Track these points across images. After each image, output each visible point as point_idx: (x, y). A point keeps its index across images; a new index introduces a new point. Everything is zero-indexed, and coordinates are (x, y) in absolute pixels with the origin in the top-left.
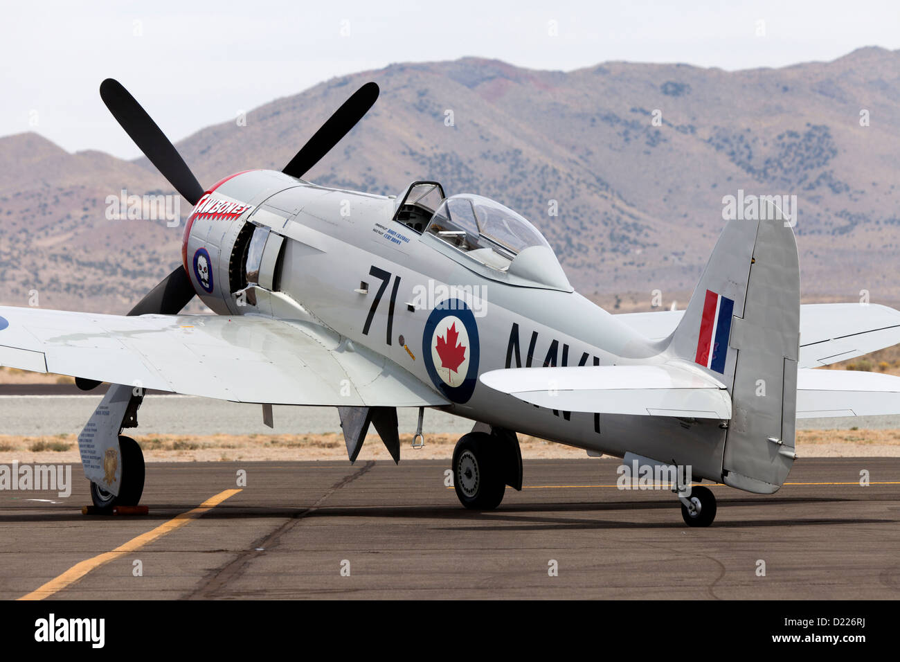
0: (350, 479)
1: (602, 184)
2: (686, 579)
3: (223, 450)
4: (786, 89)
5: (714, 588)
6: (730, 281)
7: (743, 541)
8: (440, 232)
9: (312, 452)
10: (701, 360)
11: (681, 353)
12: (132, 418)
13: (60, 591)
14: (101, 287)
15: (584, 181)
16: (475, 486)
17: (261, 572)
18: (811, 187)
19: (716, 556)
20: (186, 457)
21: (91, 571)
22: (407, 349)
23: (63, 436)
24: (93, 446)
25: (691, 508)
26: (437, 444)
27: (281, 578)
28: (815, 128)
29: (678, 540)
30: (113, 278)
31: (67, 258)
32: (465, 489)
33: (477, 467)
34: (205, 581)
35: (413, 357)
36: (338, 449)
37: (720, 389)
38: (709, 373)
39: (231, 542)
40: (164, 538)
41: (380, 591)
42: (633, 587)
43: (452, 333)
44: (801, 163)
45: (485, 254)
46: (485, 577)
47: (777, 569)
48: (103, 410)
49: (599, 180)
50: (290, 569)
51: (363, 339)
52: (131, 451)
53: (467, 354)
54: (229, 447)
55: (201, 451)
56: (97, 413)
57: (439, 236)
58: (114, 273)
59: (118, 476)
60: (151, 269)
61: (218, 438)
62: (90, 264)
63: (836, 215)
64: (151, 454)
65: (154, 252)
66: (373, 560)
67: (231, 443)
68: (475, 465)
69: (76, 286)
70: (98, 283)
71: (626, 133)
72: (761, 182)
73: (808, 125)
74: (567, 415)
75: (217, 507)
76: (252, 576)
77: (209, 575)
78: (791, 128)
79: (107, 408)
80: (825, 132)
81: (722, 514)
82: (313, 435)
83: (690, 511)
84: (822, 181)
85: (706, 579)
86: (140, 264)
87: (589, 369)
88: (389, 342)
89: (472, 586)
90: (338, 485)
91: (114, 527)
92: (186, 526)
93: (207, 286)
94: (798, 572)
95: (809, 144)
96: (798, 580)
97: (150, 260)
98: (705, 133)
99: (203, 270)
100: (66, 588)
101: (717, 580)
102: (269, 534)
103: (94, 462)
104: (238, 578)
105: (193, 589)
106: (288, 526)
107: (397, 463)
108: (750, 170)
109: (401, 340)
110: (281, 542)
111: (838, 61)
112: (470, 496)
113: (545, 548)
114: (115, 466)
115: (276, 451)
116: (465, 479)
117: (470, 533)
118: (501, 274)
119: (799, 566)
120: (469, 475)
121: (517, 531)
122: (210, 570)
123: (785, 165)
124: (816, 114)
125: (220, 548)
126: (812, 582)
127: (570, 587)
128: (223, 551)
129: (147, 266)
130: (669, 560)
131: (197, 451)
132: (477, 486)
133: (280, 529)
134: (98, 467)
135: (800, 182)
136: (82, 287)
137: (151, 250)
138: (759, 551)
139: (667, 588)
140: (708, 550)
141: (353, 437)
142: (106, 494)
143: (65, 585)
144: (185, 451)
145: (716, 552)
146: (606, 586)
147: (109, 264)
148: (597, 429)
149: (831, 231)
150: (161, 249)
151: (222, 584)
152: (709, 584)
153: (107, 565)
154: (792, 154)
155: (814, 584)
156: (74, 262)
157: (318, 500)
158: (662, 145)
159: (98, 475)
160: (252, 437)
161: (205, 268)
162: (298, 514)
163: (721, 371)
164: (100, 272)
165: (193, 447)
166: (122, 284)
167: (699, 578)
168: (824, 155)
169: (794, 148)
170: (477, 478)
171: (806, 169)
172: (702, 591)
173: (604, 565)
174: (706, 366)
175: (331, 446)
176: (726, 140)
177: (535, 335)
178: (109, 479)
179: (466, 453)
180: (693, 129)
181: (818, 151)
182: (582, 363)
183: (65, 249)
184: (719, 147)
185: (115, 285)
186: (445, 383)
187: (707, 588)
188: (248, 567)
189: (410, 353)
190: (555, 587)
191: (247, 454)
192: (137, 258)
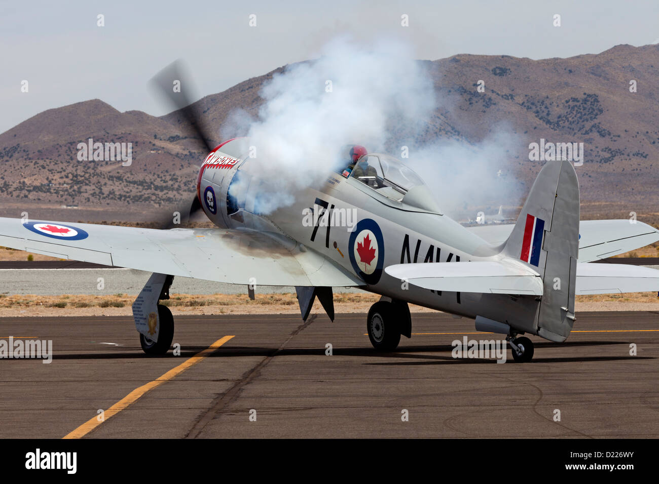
0: (302, 328)
1: (455, 132)
2: (518, 401)
3: (221, 307)
4: (570, 71)
5: (536, 407)
6: (542, 208)
7: (552, 373)
8: (359, 177)
9: (277, 308)
10: (524, 258)
11: (511, 254)
12: (166, 294)
13: (125, 409)
14: (141, 196)
15: (444, 130)
16: (382, 335)
17: (251, 395)
18: (587, 133)
19: (536, 384)
20: (198, 312)
21: (143, 395)
22: (339, 251)
23: (119, 296)
24: (141, 311)
25: (518, 350)
26: (355, 302)
27: (263, 400)
28: (589, 96)
29: (511, 372)
30: (149, 191)
31: (119, 178)
32: (376, 338)
33: (383, 322)
34: (215, 402)
35: (342, 255)
36: (293, 305)
37: (536, 276)
38: (529, 266)
39: (230, 373)
40: (188, 370)
41: (326, 409)
42: (485, 406)
43: (367, 241)
44: (580, 118)
45: (387, 191)
46: (391, 399)
47: (574, 393)
48: (148, 288)
49: (453, 128)
50: (268, 394)
51: (311, 244)
52: (164, 313)
53: (376, 254)
54: (225, 304)
55: (207, 307)
56: (144, 290)
57: (359, 179)
58: (149, 188)
59: (157, 330)
60: (172, 185)
61: (217, 296)
62: (134, 183)
63: (602, 150)
64: (177, 309)
65: (174, 175)
66: (320, 386)
67: (226, 302)
68: (381, 321)
69: (125, 196)
70: (139, 194)
71: (470, 99)
72: (555, 130)
73: (585, 94)
74: (440, 293)
75: (220, 348)
76: (245, 398)
77: (217, 398)
78: (573, 96)
79: (150, 287)
80: (595, 99)
81: (538, 353)
82: (276, 294)
83: (517, 352)
84: (594, 129)
85: (530, 401)
86: (165, 182)
87: (453, 264)
88: (327, 246)
89: (383, 405)
90: (295, 333)
91: (156, 362)
92: (201, 362)
93: (213, 210)
94: (588, 396)
95: (585, 106)
96: (589, 401)
97: (171, 180)
98: (520, 99)
99: (210, 200)
100: (128, 407)
101: (538, 401)
102: (253, 368)
103: (142, 321)
104: (236, 400)
105: (207, 407)
106: (265, 362)
107: (333, 322)
108: (548, 122)
109: (335, 245)
110: (262, 374)
111: (603, 53)
112: (379, 341)
113: (428, 378)
114: (155, 323)
115: (254, 307)
116: (375, 331)
117: (380, 367)
118: (398, 203)
119: (589, 391)
120: (378, 328)
121: (409, 366)
122: (217, 394)
123: (570, 119)
124: (589, 86)
125: (224, 378)
126: (598, 402)
127: (445, 406)
128: (225, 380)
129: (170, 183)
130: (507, 387)
131: (204, 307)
132: (383, 335)
133: (260, 364)
134: (145, 324)
135: (580, 129)
136: (129, 197)
137: (172, 173)
138: (563, 380)
139: (506, 407)
140: (530, 379)
141: (305, 305)
142: (149, 341)
143: (127, 405)
144: (197, 307)
145: (536, 381)
146: (468, 406)
147: (146, 183)
148: (459, 301)
149: (599, 160)
150: (178, 173)
151: (226, 404)
152: (533, 404)
153: (152, 391)
154: (574, 112)
155: (599, 404)
156: (124, 181)
157: (283, 343)
158: (493, 107)
159: (145, 329)
160: (238, 296)
161: (211, 199)
162: (271, 353)
163: (537, 265)
164: (140, 187)
165: (202, 304)
166: (154, 194)
167: (526, 399)
168: (595, 113)
169: (576, 109)
170: (383, 330)
171: (583, 121)
172: (528, 409)
173: (466, 391)
174: (527, 261)
175: (289, 303)
176: (533, 104)
177: (419, 242)
178: (152, 332)
179: (375, 315)
180: (512, 97)
181: (591, 110)
182: (449, 260)
183: (118, 173)
184: (529, 108)
185: (150, 195)
186: (362, 272)
187: (531, 407)
188: (242, 392)
189: (341, 253)
190: (436, 406)
191: (235, 309)
192: (163, 178)
